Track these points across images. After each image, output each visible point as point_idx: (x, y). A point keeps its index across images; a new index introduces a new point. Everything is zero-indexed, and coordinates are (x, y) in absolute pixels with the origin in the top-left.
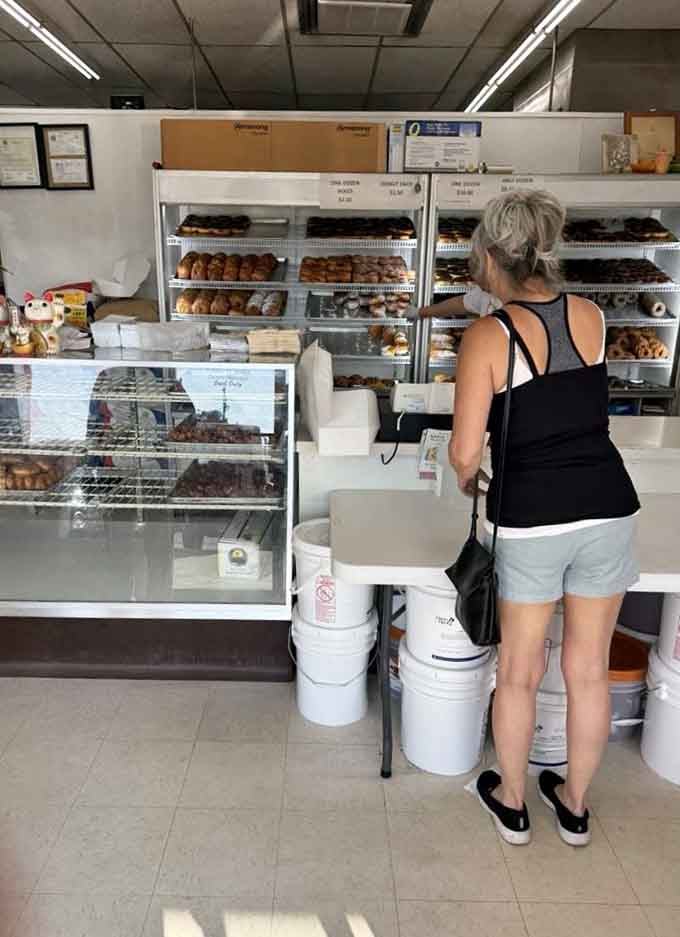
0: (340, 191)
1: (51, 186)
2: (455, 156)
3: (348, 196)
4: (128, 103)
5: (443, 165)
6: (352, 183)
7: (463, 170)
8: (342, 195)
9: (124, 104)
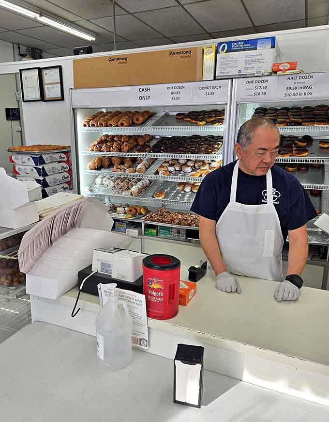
0: (172, 93)
1: (45, 99)
2: (253, 65)
3: (177, 96)
4: (82, 51)
5: (243, 72)
6: (180, 87)
7: (261, 75)
8: (173, 96)
9: (80, 52)
